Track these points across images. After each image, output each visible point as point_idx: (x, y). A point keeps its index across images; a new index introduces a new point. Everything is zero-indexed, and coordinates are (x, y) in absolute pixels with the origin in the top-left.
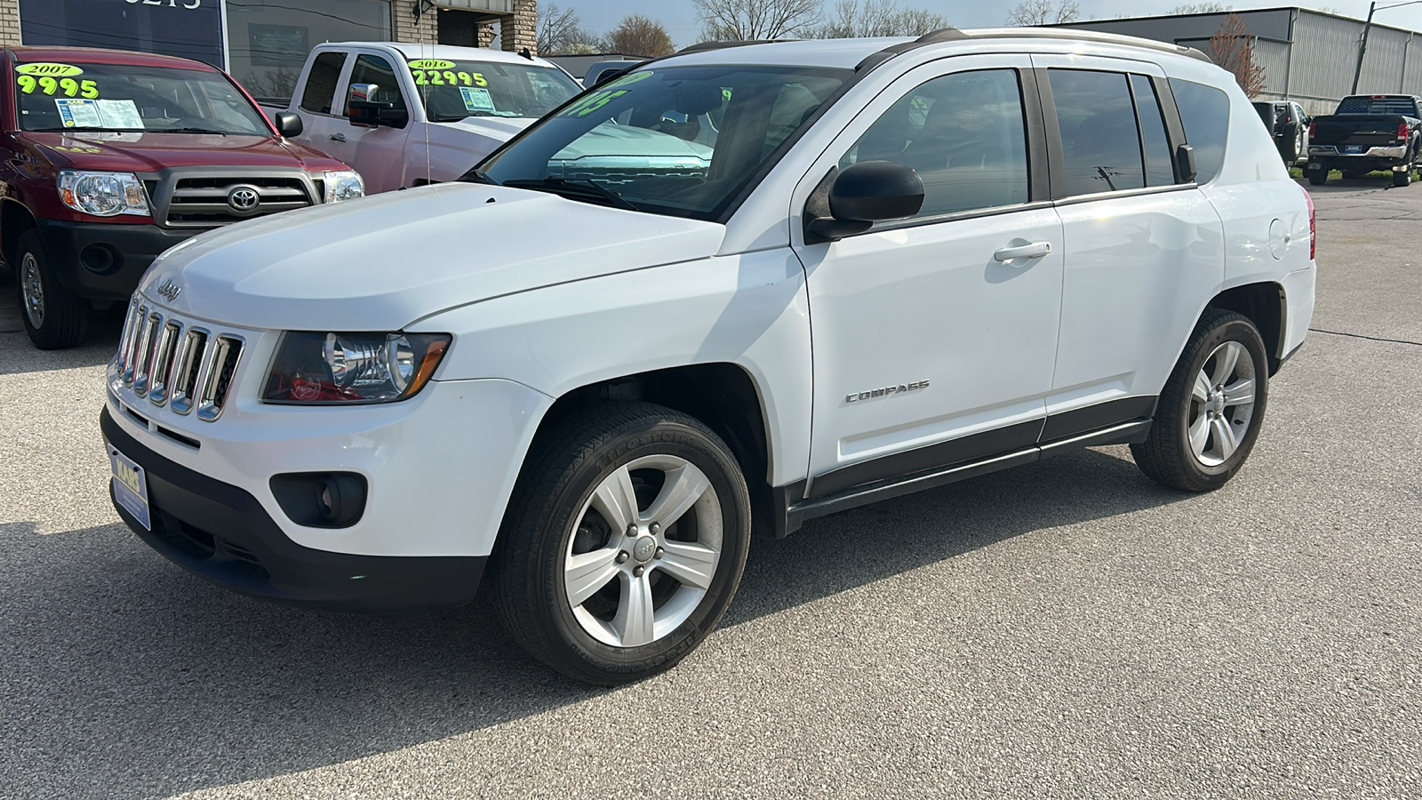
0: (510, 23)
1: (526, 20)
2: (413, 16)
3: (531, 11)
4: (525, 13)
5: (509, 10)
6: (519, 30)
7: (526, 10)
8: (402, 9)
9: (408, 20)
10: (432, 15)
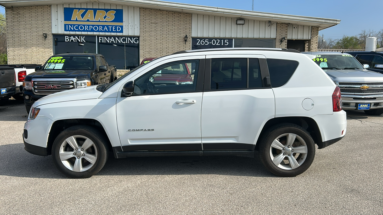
0: (310, 42)
1: (315, 41)
2: (280, 42)
3: (316, 38)
4: (315, 39)
5: (310, 39)
6: (312, 44)
7: (315, 38)
8: (277, 41)
9: (279, 43)
10: (286, 42)
